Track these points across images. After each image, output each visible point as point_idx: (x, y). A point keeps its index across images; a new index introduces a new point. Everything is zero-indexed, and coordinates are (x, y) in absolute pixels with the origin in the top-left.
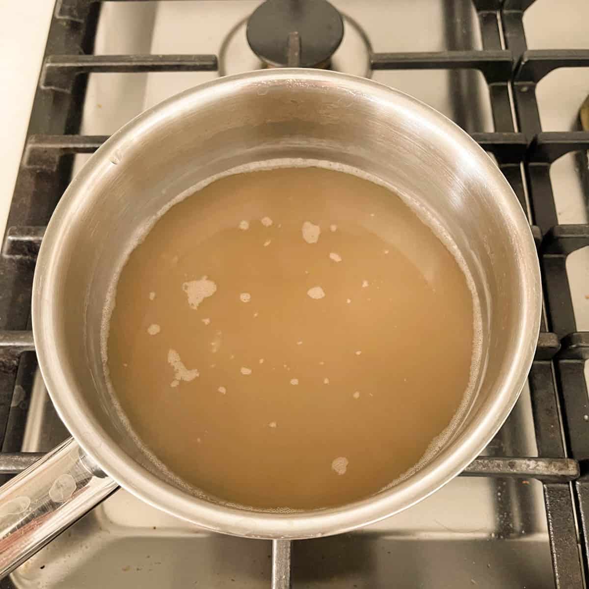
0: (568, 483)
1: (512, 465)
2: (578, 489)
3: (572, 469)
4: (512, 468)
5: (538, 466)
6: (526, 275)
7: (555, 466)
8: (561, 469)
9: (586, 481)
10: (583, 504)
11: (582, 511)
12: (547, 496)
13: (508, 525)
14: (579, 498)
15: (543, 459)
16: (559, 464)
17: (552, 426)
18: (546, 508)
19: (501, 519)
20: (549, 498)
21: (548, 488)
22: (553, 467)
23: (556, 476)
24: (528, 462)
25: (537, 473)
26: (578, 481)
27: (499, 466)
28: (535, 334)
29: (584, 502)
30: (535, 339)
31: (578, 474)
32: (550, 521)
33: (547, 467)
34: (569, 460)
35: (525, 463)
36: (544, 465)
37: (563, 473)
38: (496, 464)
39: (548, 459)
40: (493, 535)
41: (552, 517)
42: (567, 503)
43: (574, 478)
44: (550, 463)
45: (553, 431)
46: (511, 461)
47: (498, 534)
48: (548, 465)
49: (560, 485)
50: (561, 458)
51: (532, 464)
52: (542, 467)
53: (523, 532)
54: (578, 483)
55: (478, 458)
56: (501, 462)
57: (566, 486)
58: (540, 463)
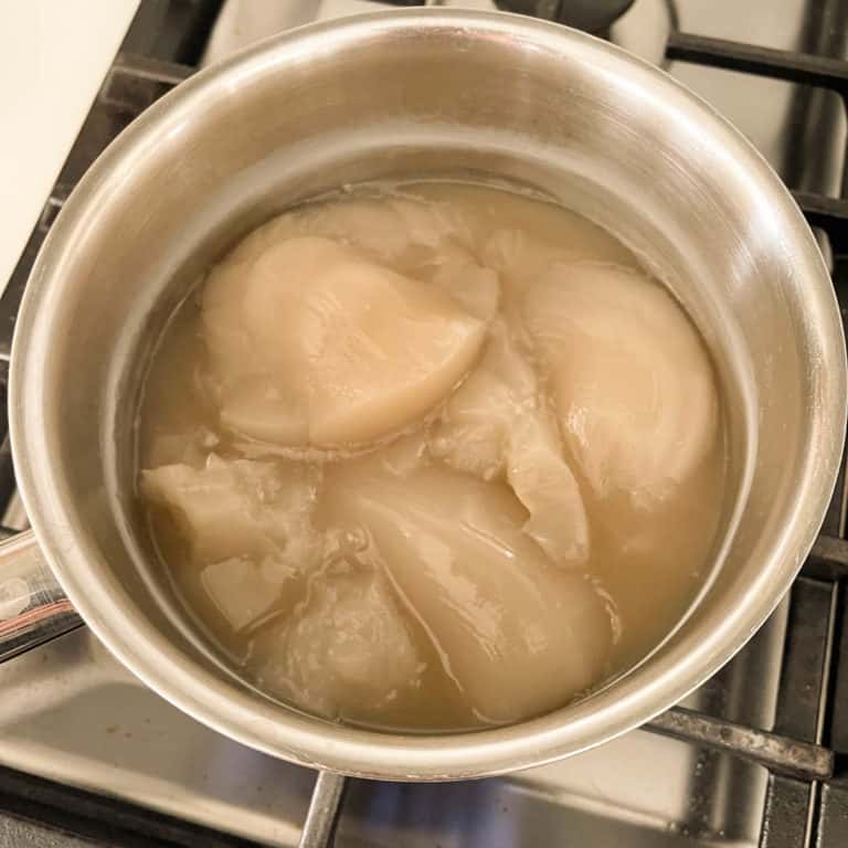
0: (810, 783)
1: (726, 734)
2: (824, 795)
3: (822, 764)
4: (723, 738)
5: (768, 745)
6: (820, 437)
7: (795, 752)
8: (804, 760)
9: (840, 787)
10: (825, 821)
11: (820, 832)
12: (771, 794)
13: (701, 816)
14: (822, 811)
15: (778, 737)
16: (801, 751)
17: (808, 687)
18: (765, 811)
19: (693, 804)
20: (773, 798)
21: (776, 781)
22: (791, 753)
23: (792, 768)
24: (752, 736)
25: (763, 755)
26: (828, 784)
27: (705, 728)
28: (808, 538)
29: (828, 818)
30: (806, 545)
31: (828, 775)
32: (765, 833)
33: (781, 752)
34: (820, 749)
35: (747, 737)
36: (778, 746)
37: (805, 766)
38: (700, 725)
39: (786, 739)
40: (673, 826)
41: (771, 828)
42: (799, 814)
43: (821, 779)
44: (788, 746)
45: (806, 695)
46: (726, 727)
47: (682, 826)
48: (782, 748)
49: (796, 783)
50: (810, 743)
51: (759, 740)
52: (773, 748)
53: (722, 833)
54: (826, 787)
55: (675, 709)
56: (709, 725)
57: (805, 786)
58: (772, 743)
